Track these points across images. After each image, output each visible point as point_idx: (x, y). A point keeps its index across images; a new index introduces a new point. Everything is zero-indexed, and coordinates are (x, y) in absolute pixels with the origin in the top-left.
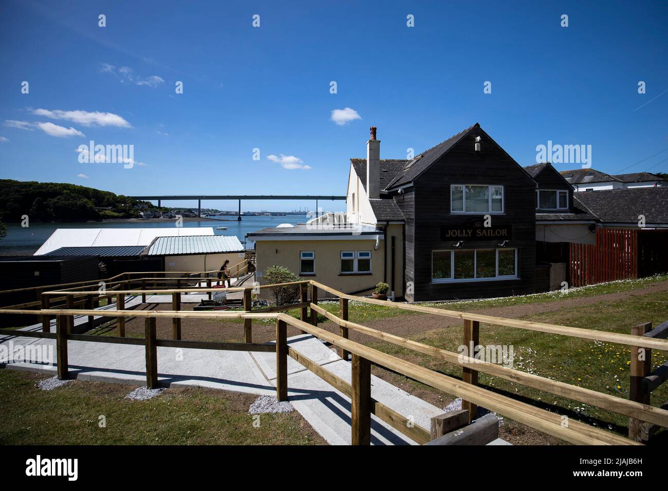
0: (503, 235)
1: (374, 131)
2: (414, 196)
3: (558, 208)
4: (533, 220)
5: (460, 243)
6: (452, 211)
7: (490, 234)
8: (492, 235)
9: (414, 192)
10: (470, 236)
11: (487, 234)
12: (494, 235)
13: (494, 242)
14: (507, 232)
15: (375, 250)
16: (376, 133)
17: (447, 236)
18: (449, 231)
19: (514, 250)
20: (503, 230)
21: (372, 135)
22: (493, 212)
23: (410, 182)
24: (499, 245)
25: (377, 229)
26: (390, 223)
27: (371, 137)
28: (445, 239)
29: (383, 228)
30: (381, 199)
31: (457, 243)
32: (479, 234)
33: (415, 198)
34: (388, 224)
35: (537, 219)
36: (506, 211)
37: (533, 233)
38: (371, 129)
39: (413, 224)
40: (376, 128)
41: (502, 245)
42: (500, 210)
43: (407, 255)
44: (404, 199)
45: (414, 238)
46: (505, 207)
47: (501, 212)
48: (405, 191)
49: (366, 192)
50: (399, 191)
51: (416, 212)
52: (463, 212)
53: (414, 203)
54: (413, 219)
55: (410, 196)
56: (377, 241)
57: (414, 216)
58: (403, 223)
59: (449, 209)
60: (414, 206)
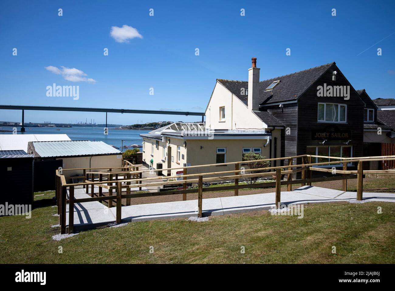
0: (346, 137)
1: (255, 61)
2: (297, 109)
3: (368, 121)
4: (362, 128)
5: (325, 141)
6: (318, 121)
7: (339, 136)
8: (340, 137)
9: (297, 107)
10: (328, 137)
11: (337, 136)
12: (341, 137)
13: (340, 141)
14: (348, 135)
15: (264, 147)
16: (256, 62)
17: (315, 137)
18: (317, 133)
19: (351, 147)
20: (346, 134)
21: (254, 64)
22: (335, 122)
23: (295, 100)
24: (344, 143)
25: (266, 132)
26: (276, 128)
27: (253, 65)
28: (314, 139)
29: (269, 131)
30: (260, 111)
31: (323, 141)
32: (333, 136)
33: (299, 111)
34: (274, 129)
35: (364, 127)
36: (348, 121)
37: (362, 137)
38: (252, 59)
39: (297, 128)
40: (256, 59)
41: (347, 143)
42: (344, 120)
43: (286, 150)
44: (283, 111)
45: (296, 138)
46: (348, 118)
47: (345, 122)
48: (285, 106)
49: (247, 106)
50: (280, 106)
51: (299, 121)
52: (324, 121)
53: (297, 114)
54: (295, 125)
55: (292, 110)
56: (268, 140)
57: (297, 123)
58: (283, 128)
59: (317, 119)
60: (297, 116)
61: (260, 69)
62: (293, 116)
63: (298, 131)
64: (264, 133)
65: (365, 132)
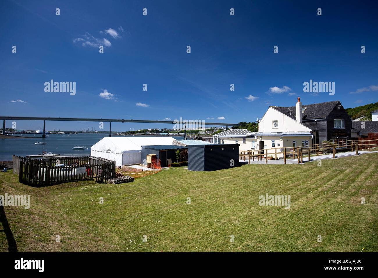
4: (351, 131)
7: (343, 134)
9: (326, 121)
10: (338, 135)
13: (343, 137)
15: (310, 140)
18: (334, 133)
22: (342, 128)
23: (325, 118)
28: (332, 136)
29: (312, 132)
30: (303, 123)
31: (337, 137)
32: (340, 134)
33: (327, 123)
34: (314, 131)
38: (297, 98)
42: (344, 127)
43: (319, 141)
44: (316, 123)
45: (326, 135)
46: (345, 126)
47: (344, 128)
48: (318, 121)
49: (296, 120)
50: (315, 121)
51: (327, 127)
52: (336, 128)
53: (326, 125)
54: (325, 130)
55: (322, 122)
56: (313, 137)
57: (326, 129)
58: (317, 131)
59: (333, 127)
60: (326, 126)
61: (302, 103)
62: (324, 126)
63: (327, 132)
64: (310, 133)
65: (352, 133)
